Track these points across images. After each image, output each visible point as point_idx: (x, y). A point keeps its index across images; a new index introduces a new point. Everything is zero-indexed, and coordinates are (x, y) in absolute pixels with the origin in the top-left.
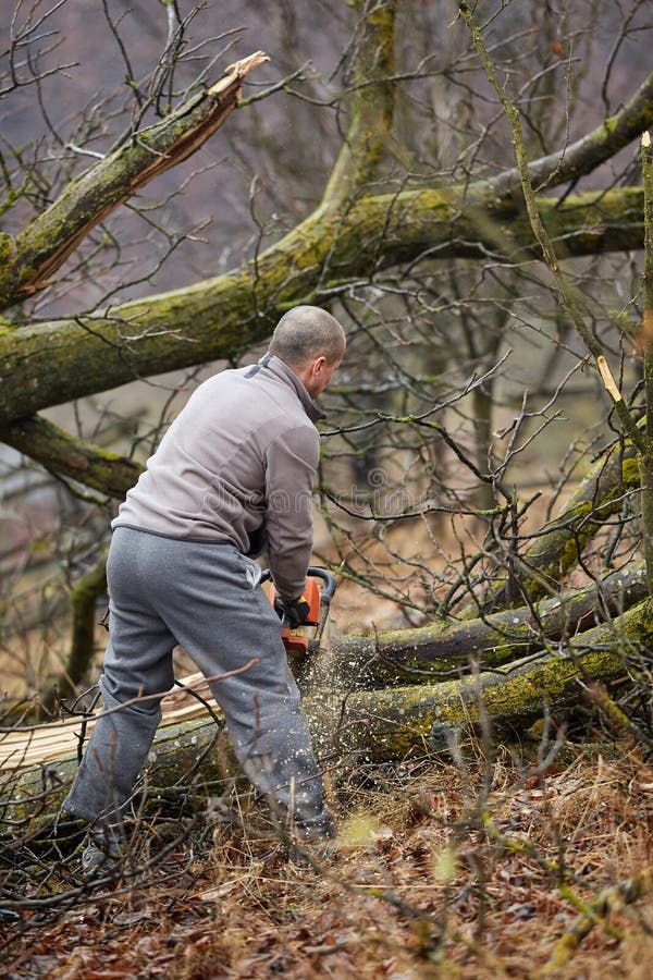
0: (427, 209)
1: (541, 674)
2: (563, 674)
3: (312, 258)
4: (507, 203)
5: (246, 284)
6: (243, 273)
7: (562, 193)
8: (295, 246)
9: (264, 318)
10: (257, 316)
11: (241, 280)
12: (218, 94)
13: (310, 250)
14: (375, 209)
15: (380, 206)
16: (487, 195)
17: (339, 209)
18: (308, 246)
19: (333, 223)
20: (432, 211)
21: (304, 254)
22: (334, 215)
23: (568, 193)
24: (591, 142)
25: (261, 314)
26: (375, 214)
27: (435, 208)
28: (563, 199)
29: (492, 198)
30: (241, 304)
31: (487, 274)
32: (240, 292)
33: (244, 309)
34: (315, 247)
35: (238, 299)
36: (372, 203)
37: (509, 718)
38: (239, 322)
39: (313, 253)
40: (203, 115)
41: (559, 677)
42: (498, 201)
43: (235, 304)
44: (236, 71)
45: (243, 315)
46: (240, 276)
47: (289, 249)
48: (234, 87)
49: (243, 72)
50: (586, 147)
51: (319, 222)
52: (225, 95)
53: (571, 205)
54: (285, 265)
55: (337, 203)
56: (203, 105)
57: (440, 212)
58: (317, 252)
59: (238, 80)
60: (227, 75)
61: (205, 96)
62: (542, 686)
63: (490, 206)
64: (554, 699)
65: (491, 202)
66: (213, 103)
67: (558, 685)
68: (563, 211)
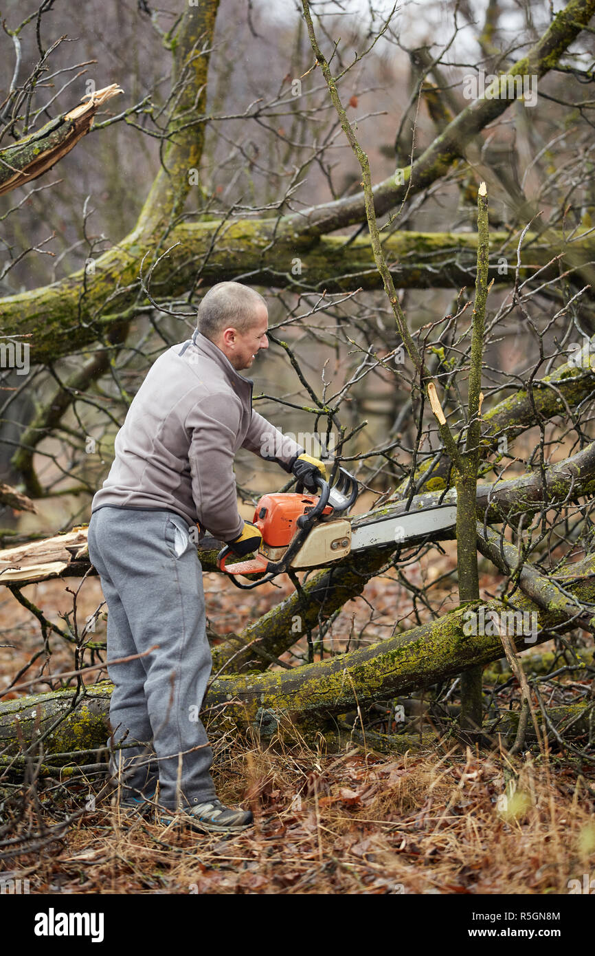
0: (231, 239)
1: (362, 669)
2: (383, 669)
3: (128, 276)
4: (305, 239)
5: (68, 296)
6: (65, 286)
7: (354, 233)
8: (113, 265)
9: (89, 328)
10: (81, 326)
11: (64, 292)
12: (75, 120)
13: (127, 269)
14: (186, 236)
15: (191, 233)
16: (287, 230)
17: (153, 233)
18: (125, 265)
19: (148, 246)
20: (236, 241)
21: (121, 273)
22: (149, 239)
23: (359, 233)
24: (386, 188)
25: (85, 325)
26: (186, 240)
27: (239, 239)
28: (353, 239)
29: (290, 233)
30: (63, 314)
31: (302, 302)
32: (63, 304)
33: (66, 319)
34: (131, 267)
35: (61, 310)
36: (183, 230)
37: (329, 708)
38: (61, 331)
39: (130, 272)
40: (59, 139)
41: (378, 673)
42: (296, 236)
43: (57, 314)
44: (92, 100)
45: (65, 325)
46: (62, 289)
47: (107, 267)
48: (89, 115)
49: (98, 102)
50: (381, 192)
51: (135, 244)
52: (80, 121)
53: (358, 244)
54: (104, 281)
55: (151, 227)
56: (60, 130)
57: (244, 242)
58: (133, 271)
59: (93, 109)
60: (83, 103)
61: (62, 122)
62: (362, 680)
63: (288, 240)
64: (373, 692)
65: (290, 237)
66: (70, 129)
67: (378, 680)
68: (353, 249)
